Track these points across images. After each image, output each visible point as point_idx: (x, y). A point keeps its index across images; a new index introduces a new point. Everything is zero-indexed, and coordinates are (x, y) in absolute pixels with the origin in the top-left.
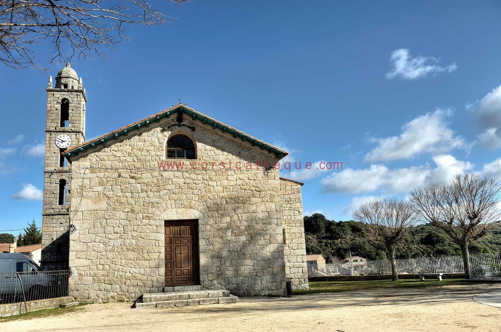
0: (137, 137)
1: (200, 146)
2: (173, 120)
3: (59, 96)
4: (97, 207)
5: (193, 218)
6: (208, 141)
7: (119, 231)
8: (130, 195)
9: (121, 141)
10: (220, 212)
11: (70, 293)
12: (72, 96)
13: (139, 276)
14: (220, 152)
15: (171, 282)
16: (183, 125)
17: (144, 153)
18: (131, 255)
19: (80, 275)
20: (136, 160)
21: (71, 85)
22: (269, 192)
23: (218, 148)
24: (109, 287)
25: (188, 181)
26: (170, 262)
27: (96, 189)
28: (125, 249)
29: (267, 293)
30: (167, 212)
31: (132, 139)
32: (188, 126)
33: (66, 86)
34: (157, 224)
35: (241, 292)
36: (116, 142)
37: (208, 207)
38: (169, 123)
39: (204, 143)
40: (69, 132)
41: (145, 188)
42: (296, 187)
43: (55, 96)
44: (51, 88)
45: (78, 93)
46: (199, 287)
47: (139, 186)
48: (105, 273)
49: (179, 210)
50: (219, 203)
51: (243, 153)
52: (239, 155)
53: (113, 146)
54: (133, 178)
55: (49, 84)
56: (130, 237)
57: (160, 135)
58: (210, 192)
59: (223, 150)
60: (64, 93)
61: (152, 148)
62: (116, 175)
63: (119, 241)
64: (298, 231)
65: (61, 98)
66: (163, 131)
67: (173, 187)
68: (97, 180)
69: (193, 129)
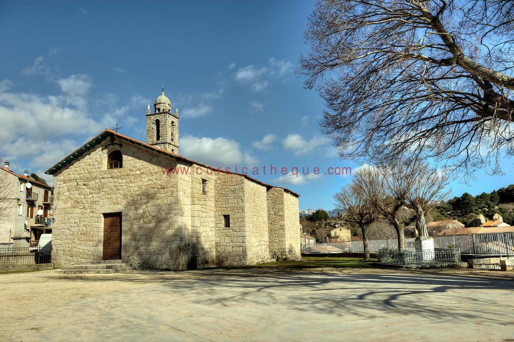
0: (88, 156)
1: (125, 157)
2: (109, 141)
3: (153, 118)
4: (65, 206)
5: (118, 211)
6: (130, 153)
7: (76, 222)
8: (83, 196)
9: (79, 160)
10: (136, 206)
11: (52, 261)
12: (161, 117)
13: (87, 252)
14: (137, 160)
15: (107, 256)
16: (115, 144)
17: (92, 167)
18: (83, 237)
19: (57, 250)
20: (87, 172)
21: (162, 109)
22: (170, 188)
23: (136, 158)
24: (71, 258)
25: (116, 184)
26: (107, 242)
27: (66, 194)
28: (79, 234)
29: (165, 267)
30: (104, 208)
31: (85, 158)
32: (118, 144)
33: (159, 110)
34: (98, 216)
35: (147, 266)
36: (77, 161)
37: (129, 203)
38: (106, 143)
39: (128, 155)
40: (160, 144)
41: (91, 191)
42: (240, 179)
43: (152, 118)
44: (149, 113)
45: (165, 114)
46: (120, 261)
47: (88, 190)
48: (69, 249)
49: (111, 206)
50: (135, 199)
51: (153, 160)
52: (150, 161)
53: (75, 164)
54: (84, 185)
55: (148, 111)
56: (82, 226)
57: (101, 153)
58: (130, 191)
59: (139, 159)
60: (156, 116)
61: (97, 163)
62: (76, 184)
63: (77, 228)
64: (240, 216)
65: (155, 120)
66: (102, 150)
67: (107, 189)
68: (66, 188)
69: (121, 146)
